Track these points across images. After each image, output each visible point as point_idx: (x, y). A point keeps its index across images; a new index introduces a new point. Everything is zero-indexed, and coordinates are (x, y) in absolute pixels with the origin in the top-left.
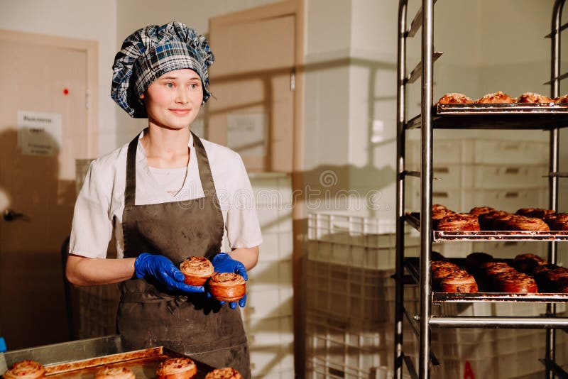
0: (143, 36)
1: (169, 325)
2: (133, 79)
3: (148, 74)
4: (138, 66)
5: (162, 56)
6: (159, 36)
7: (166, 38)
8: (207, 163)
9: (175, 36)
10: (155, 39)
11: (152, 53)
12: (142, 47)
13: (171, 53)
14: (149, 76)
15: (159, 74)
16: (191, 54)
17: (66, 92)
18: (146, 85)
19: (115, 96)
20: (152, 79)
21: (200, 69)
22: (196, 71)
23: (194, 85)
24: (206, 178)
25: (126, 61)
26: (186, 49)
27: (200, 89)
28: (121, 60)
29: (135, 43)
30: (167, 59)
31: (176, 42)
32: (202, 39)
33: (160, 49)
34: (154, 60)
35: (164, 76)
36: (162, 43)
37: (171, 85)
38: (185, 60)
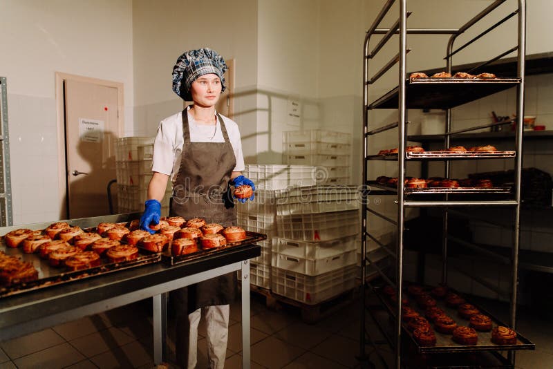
0: (187, 56)
1: (205, 209)
2: (183, 81)
3: (192, 77)
4: (186, 73)
5: (198, 67)
6: (196, 56)
7: (200, 56)
8: (224, 125)
9: (205, 56)
10: (194, 58)
11: (193, 65)
12: (188, 62)
13: (203, 65)
14: (192, 78)
15: (197, 77)
16: (214, 65)
18: (191, 83)
19: (175, 90)
20: (194, 80)
21: (219, 74)
22: (217, 75)
23: (217, 82)
24: (225, 133)
25: (179, 70)
26: (211, 62)
27: (220, 84)
28: (177, 69)
29: (183, 60)
30: (201, 68)
31: (206, 59)
32: (220, 57)
33: (197, 63)
34: (194, 69)
35: (200, 78)
36: (198, 59)
37: (204, 82)
38: (210, 68)
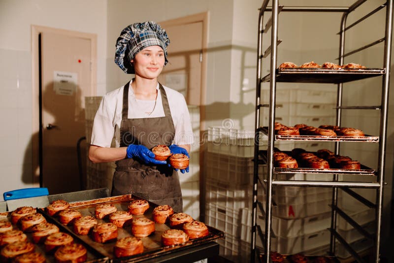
0: (132, 28)
1: (141, 184)
2: (127, 52)
3: (135, 48)
4: (130, 44)
5: (143, 39)
6: (141, 28)
7: (145, 29)
8: (166, 98)
9: (150, 28)
10: (139, 30)
11: (138, 37)
12: (132, 34)
13: (148, 37)
15: (141, 49)
16: (159, 38)
17: (80, 61)
18: (134, 55)
20: (138, 51)
21: (163, 46)
22: (161, 47)
23: (160, 55)
24: (166, 106)
25: (123, 41)
26: (156, 35)
27: (163, 58)
28: (121, 41)
29: (128, 32)
30: (146, 40)
31: (151, 31)
32: (164, 31)
33: (142, 35)
34: (139, 41)
35: (144, 49)
36: (143, 32)
37: (148, 54)
38: (155, 41)
